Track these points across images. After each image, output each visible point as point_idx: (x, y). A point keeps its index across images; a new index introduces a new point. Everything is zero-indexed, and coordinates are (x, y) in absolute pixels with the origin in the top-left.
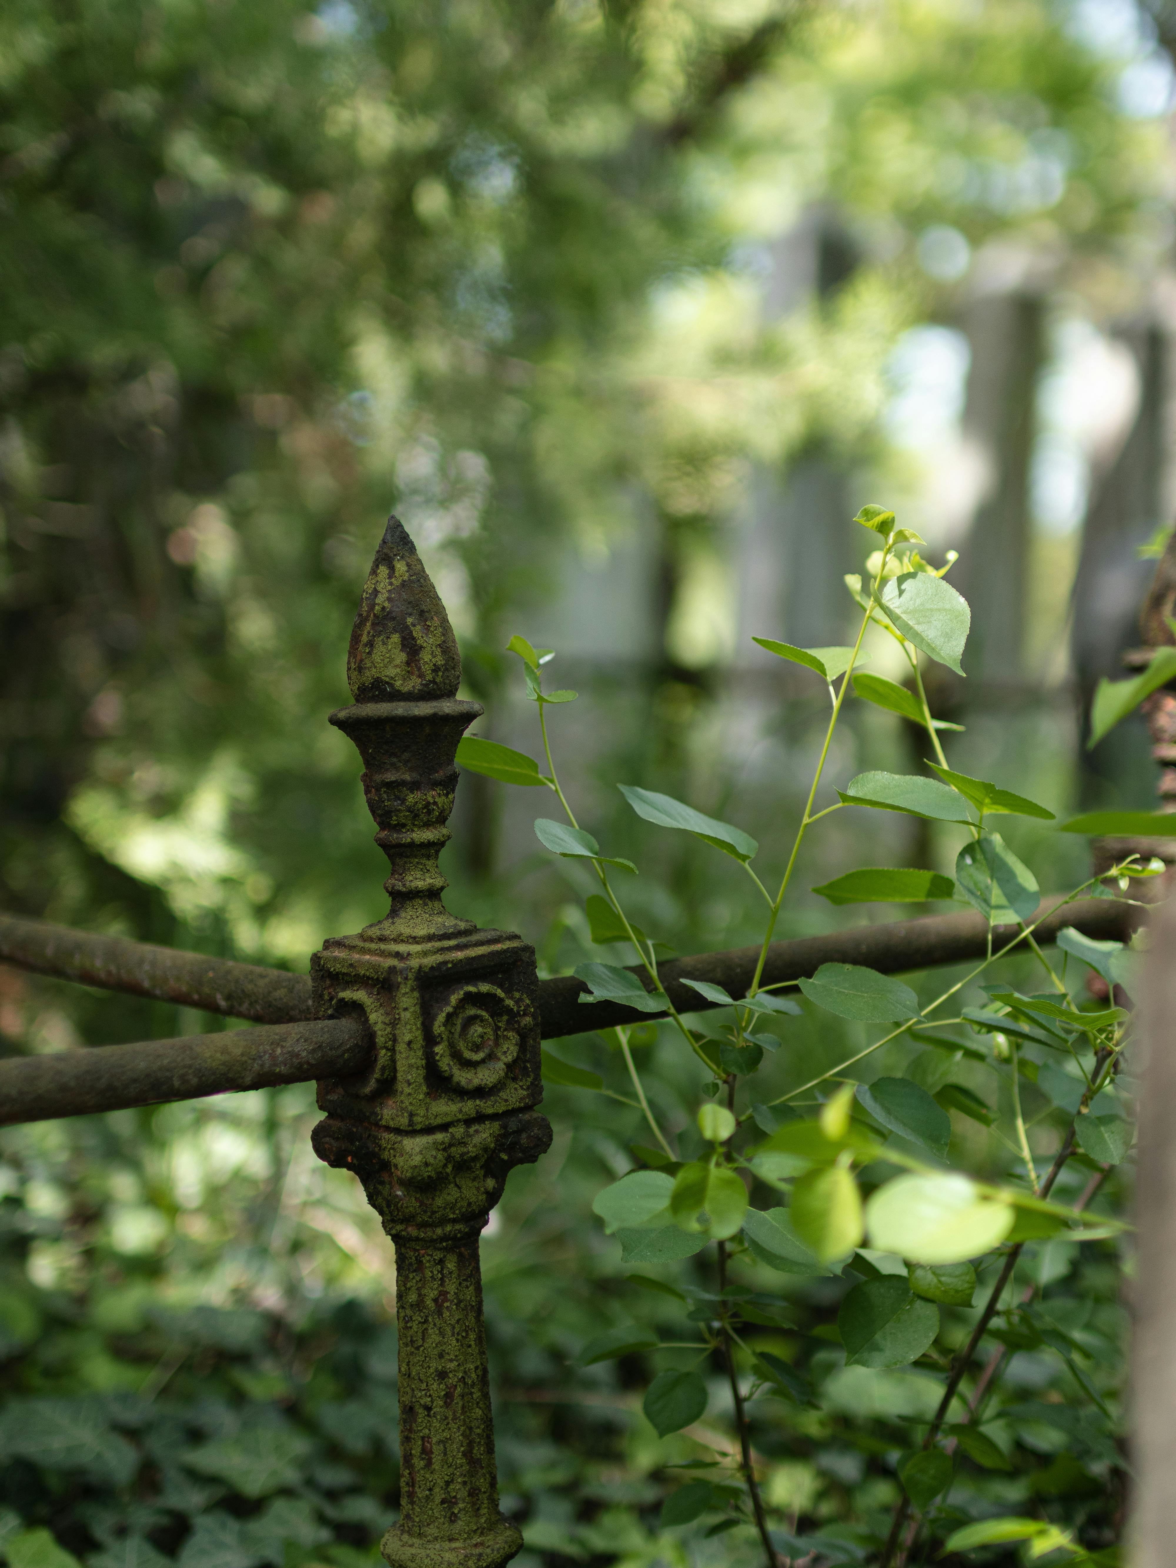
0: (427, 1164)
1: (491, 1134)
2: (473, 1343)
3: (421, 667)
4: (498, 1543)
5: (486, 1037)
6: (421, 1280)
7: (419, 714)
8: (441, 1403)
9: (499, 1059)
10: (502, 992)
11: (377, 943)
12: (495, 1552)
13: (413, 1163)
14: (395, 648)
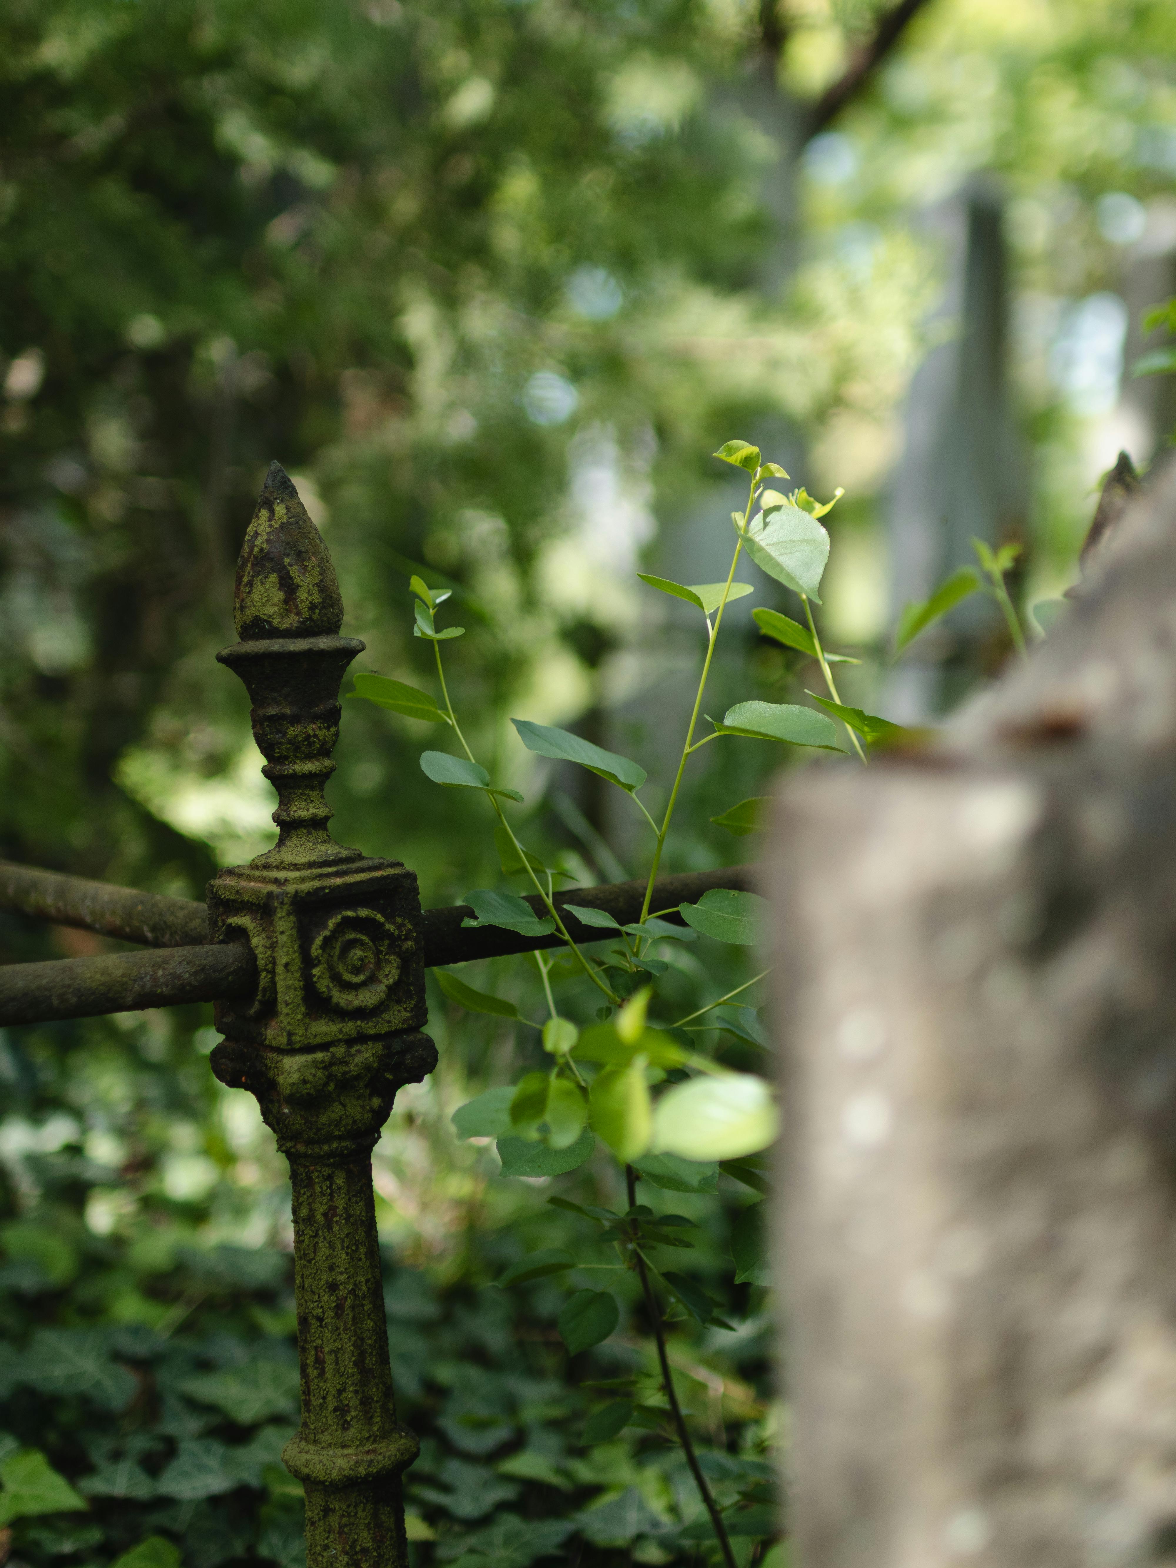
0: (305, 1082)
1: (373, 1054)
2: (363, 1257)
3: (298, 605)
4: (390, 1450)
5: (366, 961)
6: (311, 1195)
7: (294, 650)
8: (332, 1314)
9: (381, 982)
10: (382, 916)
11: (261, 870)
12: (386, 1459)
13: (291, 1080)
14: (273, 587)
